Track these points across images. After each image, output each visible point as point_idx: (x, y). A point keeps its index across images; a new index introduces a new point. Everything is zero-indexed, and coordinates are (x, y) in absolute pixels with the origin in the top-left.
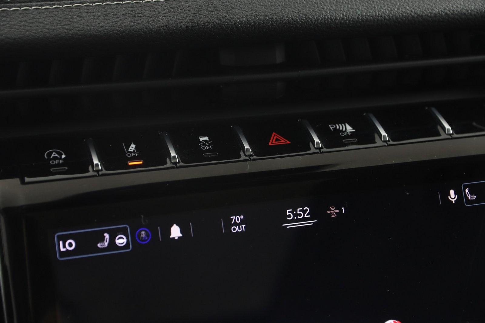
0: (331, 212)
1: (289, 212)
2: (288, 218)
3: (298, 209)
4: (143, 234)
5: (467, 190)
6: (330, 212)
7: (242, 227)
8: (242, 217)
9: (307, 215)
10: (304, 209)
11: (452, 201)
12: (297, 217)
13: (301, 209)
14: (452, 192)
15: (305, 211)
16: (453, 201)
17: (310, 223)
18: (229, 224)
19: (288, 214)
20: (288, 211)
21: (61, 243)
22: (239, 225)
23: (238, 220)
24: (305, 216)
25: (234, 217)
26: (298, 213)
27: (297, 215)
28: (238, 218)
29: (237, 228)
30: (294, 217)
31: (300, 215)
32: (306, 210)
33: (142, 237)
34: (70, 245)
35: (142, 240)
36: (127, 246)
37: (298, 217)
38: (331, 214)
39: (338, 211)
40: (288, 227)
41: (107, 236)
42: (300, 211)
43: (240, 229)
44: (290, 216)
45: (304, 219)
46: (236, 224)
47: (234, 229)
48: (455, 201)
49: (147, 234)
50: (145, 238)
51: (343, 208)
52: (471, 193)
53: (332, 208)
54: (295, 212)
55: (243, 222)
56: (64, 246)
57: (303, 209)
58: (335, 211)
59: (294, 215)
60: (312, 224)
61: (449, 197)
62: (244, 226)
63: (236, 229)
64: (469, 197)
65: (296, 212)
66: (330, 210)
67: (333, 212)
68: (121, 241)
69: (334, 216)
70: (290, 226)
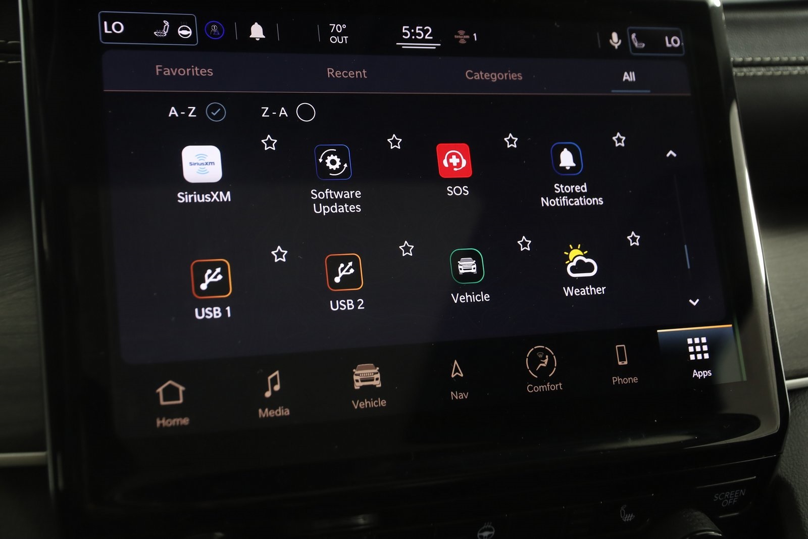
0: (460, 37)
1: (405, 29)
2: (404, 36)
3: (417, 28)
4: (214, 28)
5: (633, 36)
6: (458, 37)
7: (344, 39)
8: (344, 26)
9: (428, 36)
10: (425, 28)
11: (614, 47)
12: (415, 37)
13: (421, 27)
14: (615, 36)
15: (426, 32)
16: (616, 46)
17: (432, 46)
18: (327, 33)
19: (404, 31)
20: (404, 27)
21: (105, 23)
22: (340, 35)
23: (339, 30)
24: (426, 37)
25: (334, 25)
26: (417, 31)
27: (415, 34)
28: (339, 27)
29: (337, 39)
30: (411, 36)
31: (420, 35)
32: (428, 30)
33: (213, 32)
34: (118, 28)
35: (212, 36)
36: (192, 39)
37: (417, 37)
38: (459, 39)
39: (468, 37)
40: (403, 47)
41: (167, 23)
42: (419, 29)
43: (341, 41)
44: (406, 34)
45: (424, 41)
46: (335, 33)
47: (334, 40)
48: (618, 47)
49: (219, 29)
50: (216, 33)
51: (475, 35)
52: (639, 39)
53: (461, 32)
54: (413, 31)
55: (344, 32)
56: (110, 28)
57: (423, 28)
58: (465, 37)
59: (412, 34)
60: (435, 48)
61: (611, 41)
62: (346, 37)
63: (335, 40)
64: (636, 44)
65: (415, 30)
66: (458, 34)
67: (462, 37)
68: (185, 32)
69: (462, 42)
70: (406, 46)
